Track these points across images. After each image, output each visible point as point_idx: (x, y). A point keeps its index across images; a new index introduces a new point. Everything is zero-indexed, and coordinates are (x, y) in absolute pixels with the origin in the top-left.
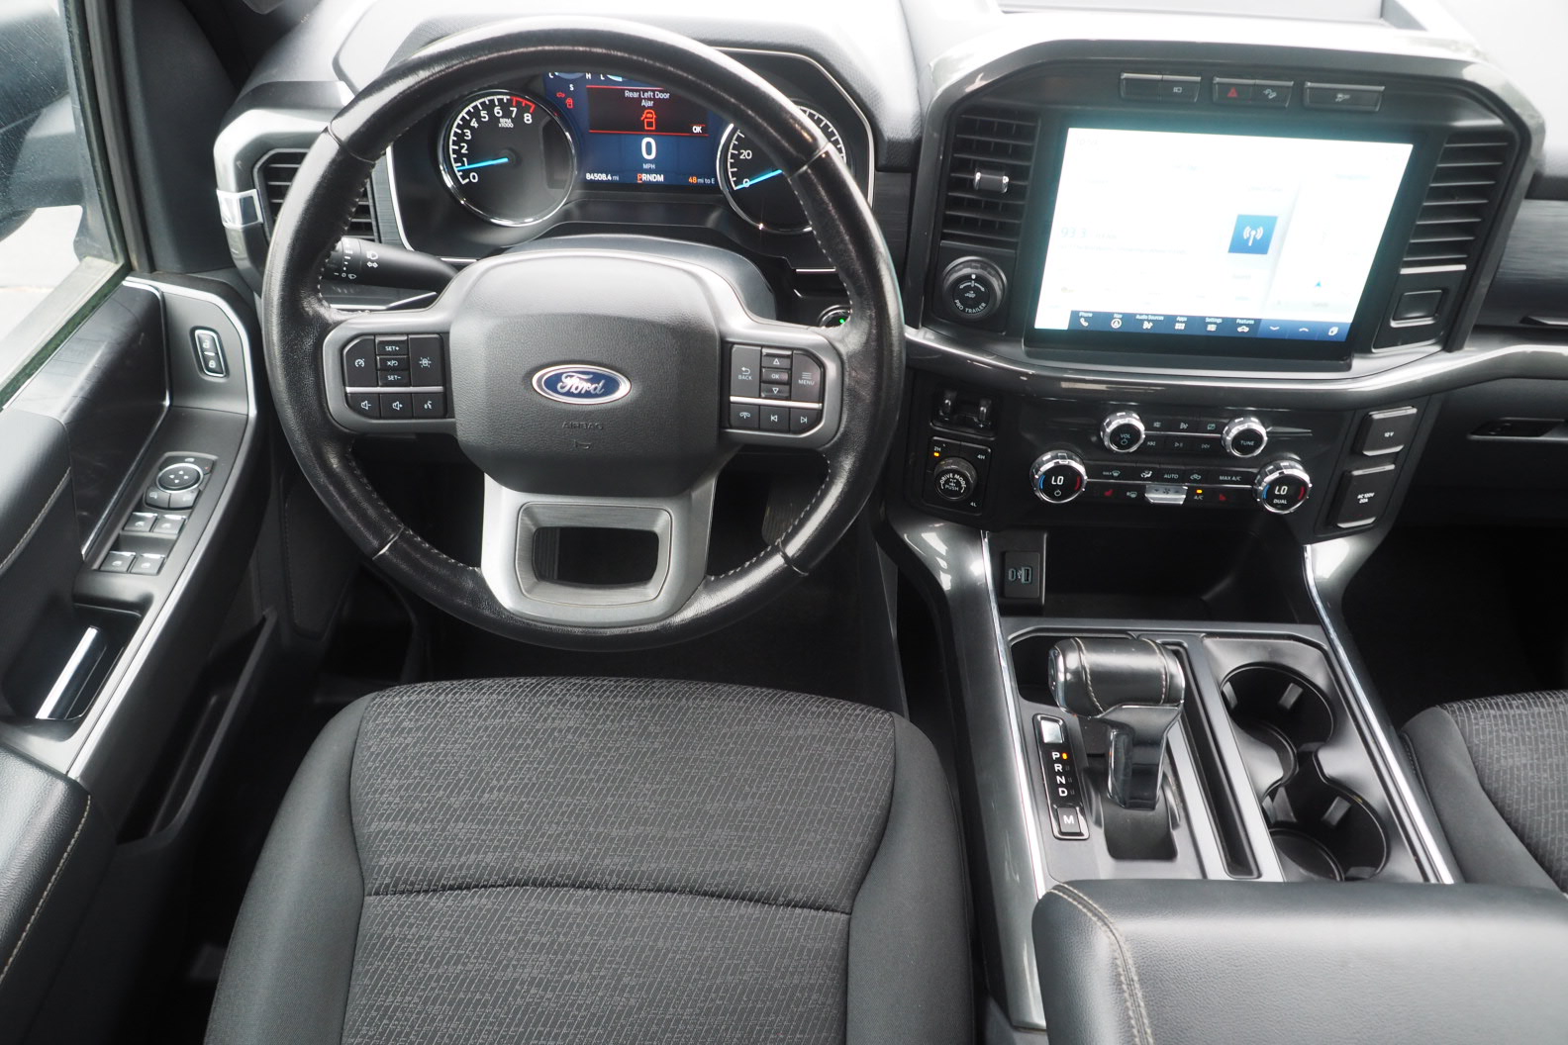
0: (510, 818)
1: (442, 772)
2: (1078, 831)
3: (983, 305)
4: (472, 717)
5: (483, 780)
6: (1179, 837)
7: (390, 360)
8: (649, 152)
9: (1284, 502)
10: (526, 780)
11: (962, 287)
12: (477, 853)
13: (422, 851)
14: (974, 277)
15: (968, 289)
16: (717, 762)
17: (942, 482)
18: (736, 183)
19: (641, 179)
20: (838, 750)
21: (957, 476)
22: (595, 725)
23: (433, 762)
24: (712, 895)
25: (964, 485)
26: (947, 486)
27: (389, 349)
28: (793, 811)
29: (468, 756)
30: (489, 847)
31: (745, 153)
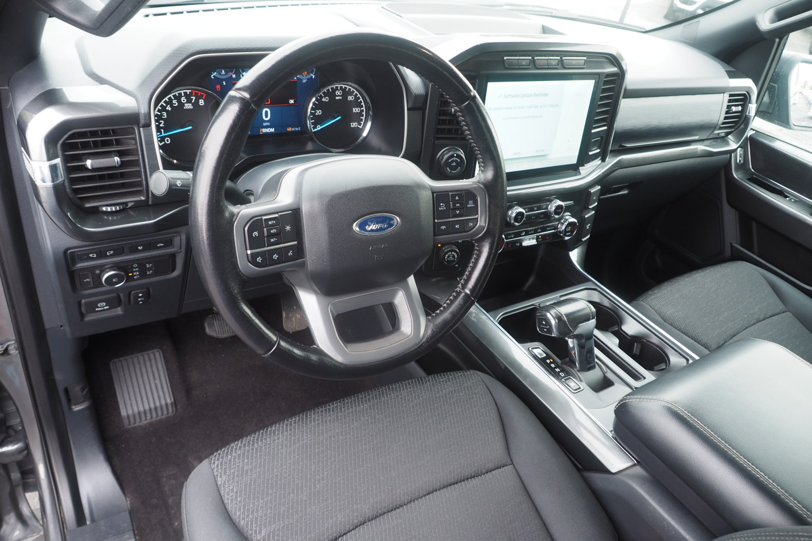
0: (338, 492)
1: (285, 484)
2: (578, 387)
3: (459, 168)
4: (282, 448)
5: (310, 478)
6: (610, 375)
7: (272, 229)
8: (266, 116)
9: (569, 234)
10: (334, 469)
11: (450, 161)
12: (332, 518)
13: (301, 532)
14: (455, 155)
15: (452, 162)
16: (419, 420)
17: (446, 257)
18: (314, 128)
19: (262, 132)
20: (465, 393)
21: (453, 253)
22: (349, 426)
23: (276, 481)
24: (454, 484)
25: (456, 256)
26: (448, 259)
27: (270, 223)
28: (465, 428)
29: (294, 470)
30: (336, 511)
31: (318, 111)
